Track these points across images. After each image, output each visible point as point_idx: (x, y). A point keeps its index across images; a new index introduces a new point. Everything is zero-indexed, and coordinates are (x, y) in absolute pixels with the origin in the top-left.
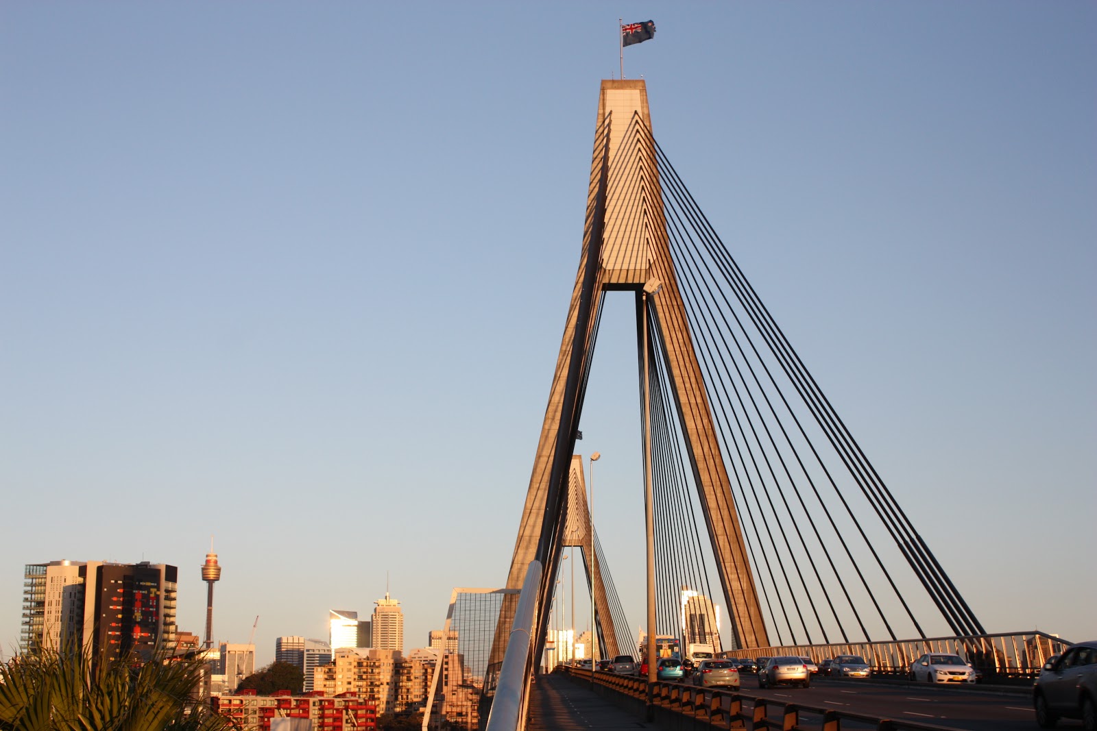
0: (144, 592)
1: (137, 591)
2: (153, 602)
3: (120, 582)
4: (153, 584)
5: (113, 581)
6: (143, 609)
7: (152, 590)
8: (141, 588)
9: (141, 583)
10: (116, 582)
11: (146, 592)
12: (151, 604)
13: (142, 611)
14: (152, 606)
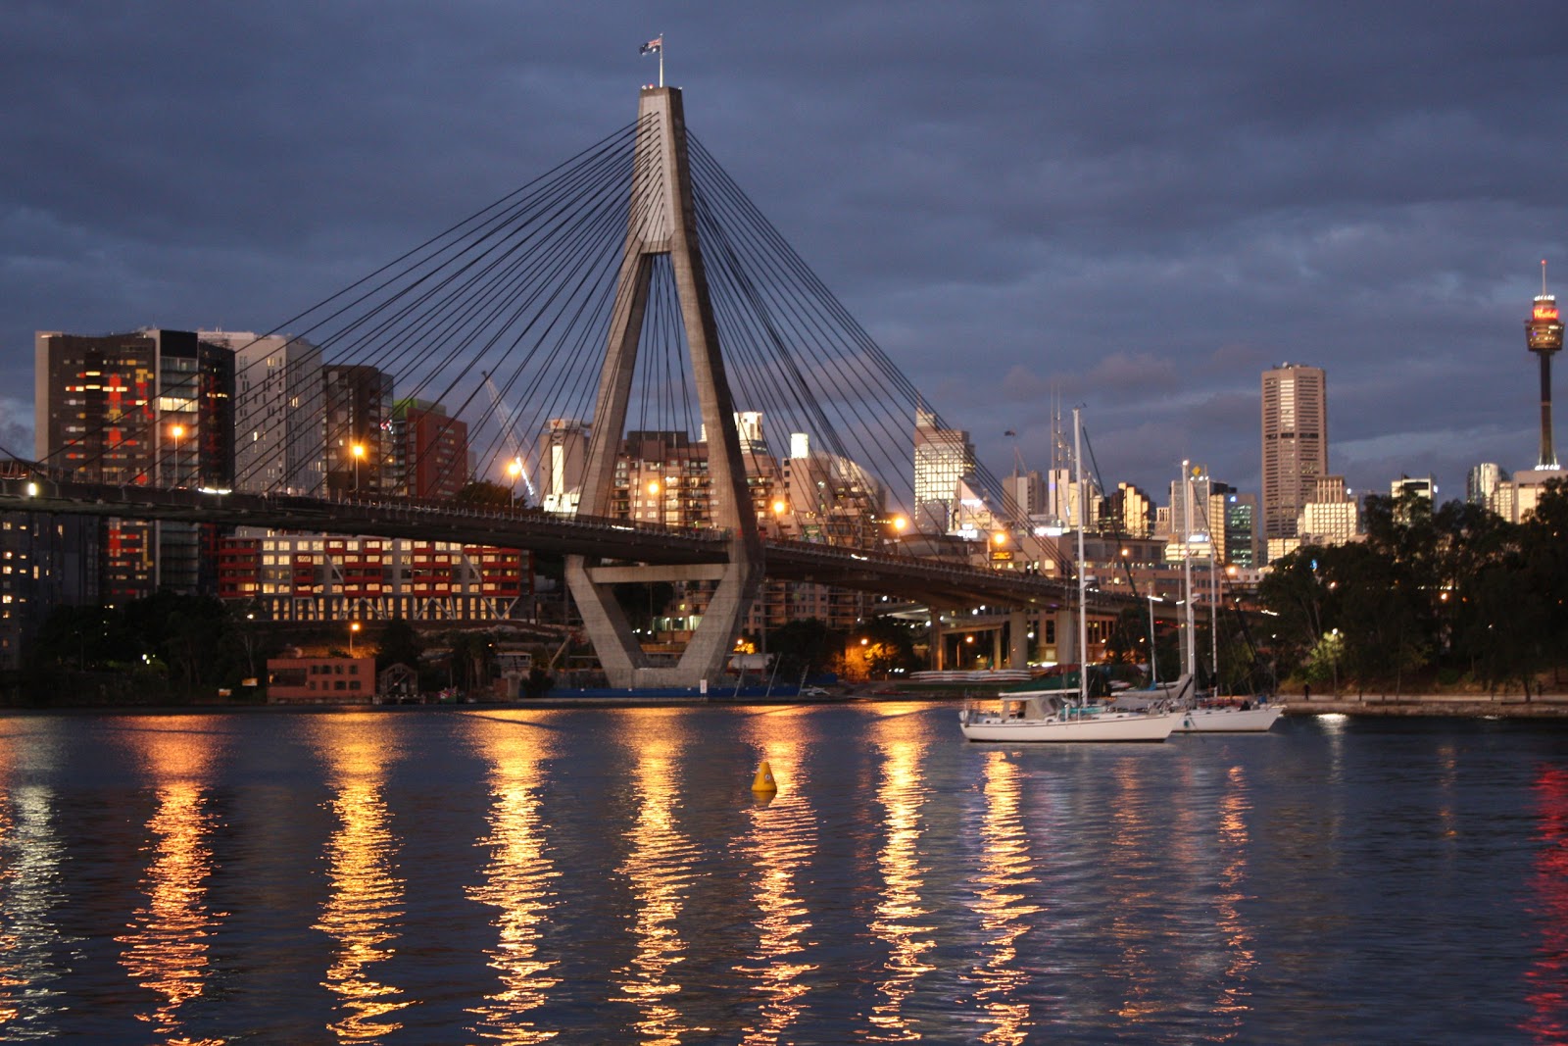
0: (124, 376)
3: (81, 362)
4: (140, 363)
5: (67, 362)
7: (138, 371)
8: (117, 369)
9: (119, 362)
10: (73, 362)
11: (129, 376)
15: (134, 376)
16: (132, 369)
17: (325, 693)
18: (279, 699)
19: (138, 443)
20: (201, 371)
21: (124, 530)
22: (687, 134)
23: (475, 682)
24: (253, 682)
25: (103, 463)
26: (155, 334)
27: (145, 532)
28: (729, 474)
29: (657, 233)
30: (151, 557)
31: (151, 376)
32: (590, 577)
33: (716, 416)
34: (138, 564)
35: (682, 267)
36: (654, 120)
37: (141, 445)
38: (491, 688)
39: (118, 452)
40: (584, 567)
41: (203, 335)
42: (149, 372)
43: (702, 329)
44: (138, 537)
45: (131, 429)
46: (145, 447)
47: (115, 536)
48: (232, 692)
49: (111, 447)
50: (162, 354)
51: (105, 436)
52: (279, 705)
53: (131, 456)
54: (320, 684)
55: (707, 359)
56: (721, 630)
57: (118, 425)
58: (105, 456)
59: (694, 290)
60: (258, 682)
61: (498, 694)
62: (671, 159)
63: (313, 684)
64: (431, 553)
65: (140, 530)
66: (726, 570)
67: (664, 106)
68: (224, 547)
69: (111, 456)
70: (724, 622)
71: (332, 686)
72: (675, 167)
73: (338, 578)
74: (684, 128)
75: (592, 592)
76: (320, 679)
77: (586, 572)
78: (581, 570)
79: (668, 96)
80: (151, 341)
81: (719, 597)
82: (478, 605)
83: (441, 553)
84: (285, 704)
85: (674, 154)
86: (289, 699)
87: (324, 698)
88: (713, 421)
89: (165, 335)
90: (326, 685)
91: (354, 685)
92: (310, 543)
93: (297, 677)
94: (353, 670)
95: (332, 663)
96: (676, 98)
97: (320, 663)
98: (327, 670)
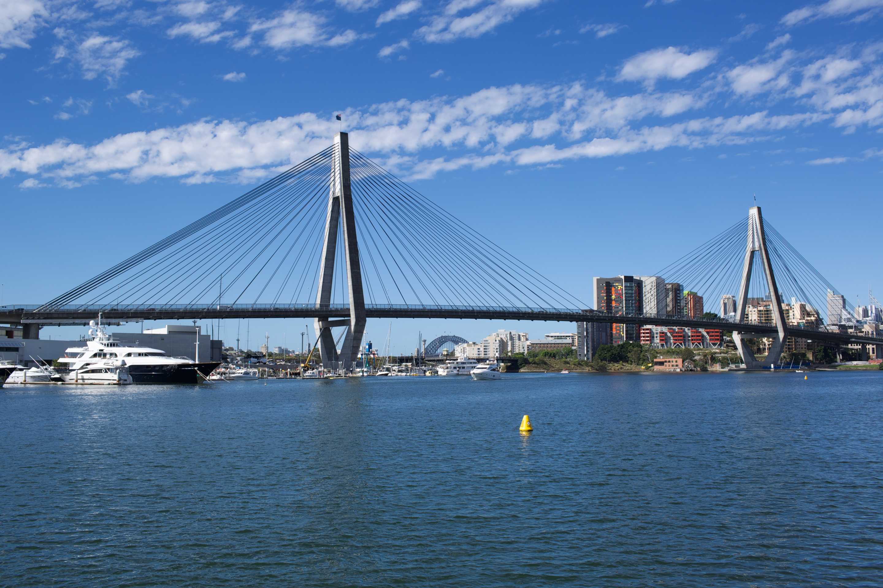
0: (615, 288)
1: (612, 288)
3: (605, 285)
4: (619, 284)
5: (601, 285)
6: (616, 295)
7: (619, 287)
9: (614, 285)
10: (603, 285)
11: (617, 288)
12: (619, 292)
16: (617, 286)
18: (657, 369)
20: (635, 286)
21: (616, 326)
22: (763, 219)
23: (709, 365)
24: (650, 365)
26: (623, 277)
30: (623, 333)
34: (620, 335)
38: (713, 366)
41: (635, 277)
42: (621, 287)
45: (618, 301)
46: (621, 306)
47: (614, 328)
48: (645, 367)
49: (612, 305)
50: (625, 282)
51: (611, 302)
52: (657, 371)
53: (617, 308)
54: (668, 365)
60: (652, 365)
63: (666, 365)
65: (620, 326)
67: (756, 212)
68: (642, 331)
71: (671, 366)
73: (671, 338)
75: (740, 341)
80: (622, 279)
86: (660, 369)
87: (669, 369)
89: (625, 277)
90: (669, 366)
91: (677, 366)
92: (665, 329)
93: (662, 363)
94: (676, 362)
95: (671, 360)
96: (759, 209)
97: (668, 360)
98: (669, 362)
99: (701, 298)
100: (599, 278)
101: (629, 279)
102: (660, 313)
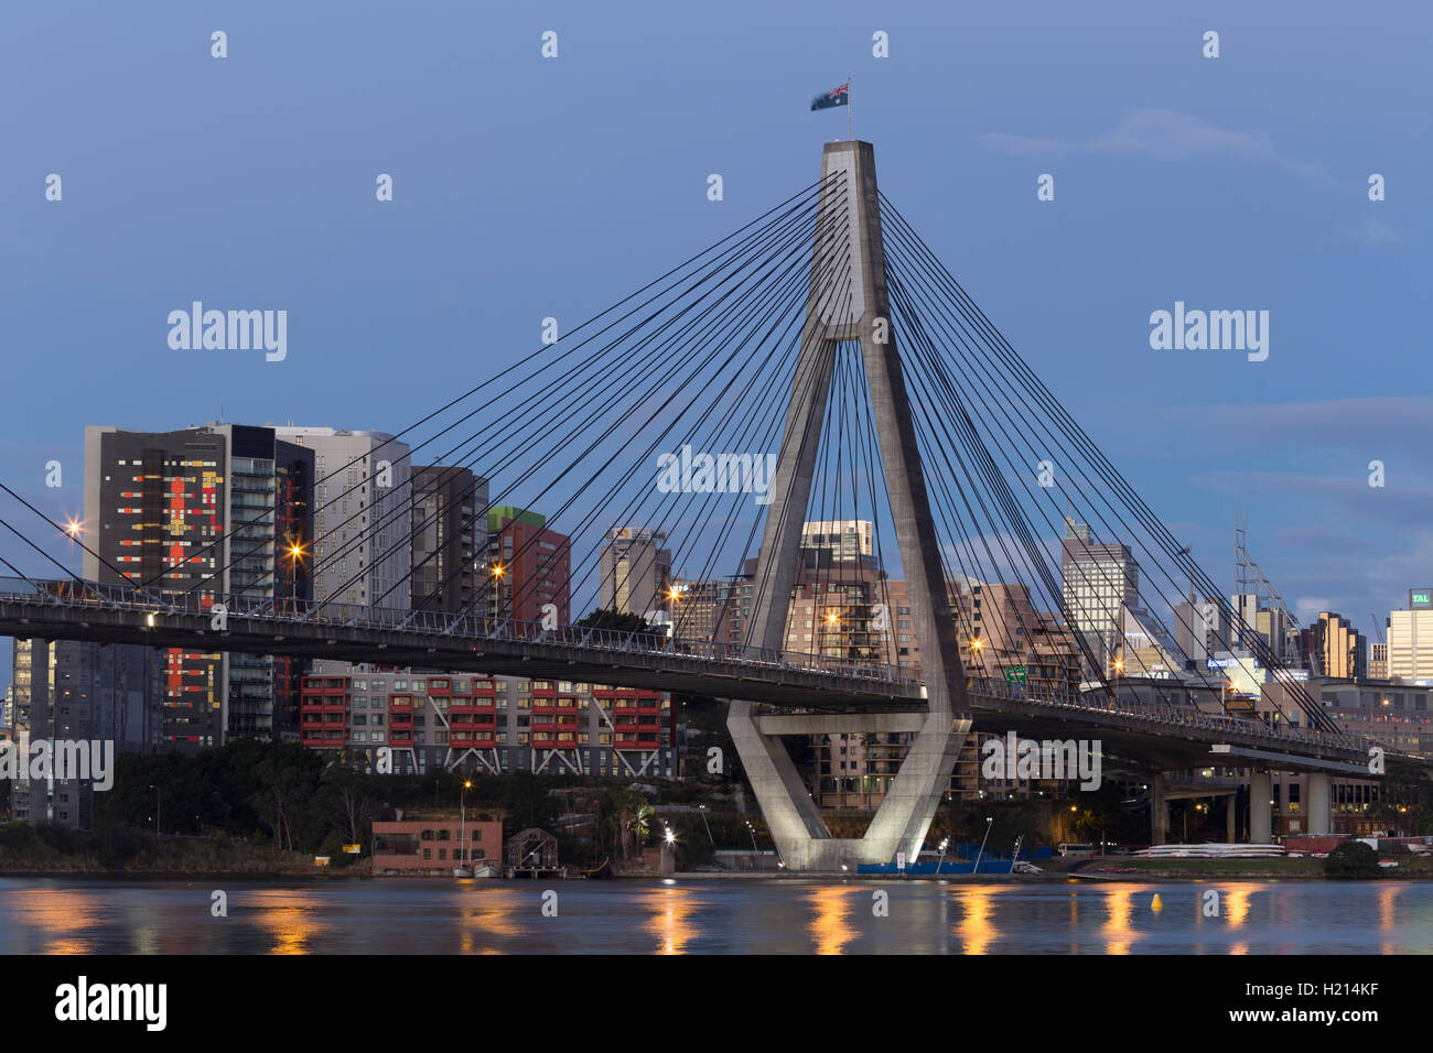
0: (188, 479)
1: (174, 479)
2: (209, 498)
3: (138, 463)
4: (207, 464)
5: (122, 463)
6: (189, 512)
7: (205, 474)
8: (180, 471)
9: (182, 464)
10: (129, 463)
11: (194, 480)
12: (205, 501)
13: (186, 515)
14: (208, 506)
15: (200, 480)
16: (198, 472)
17: (441, 863)
18: (386, 870)
19: (204, 560)
20: (278, 474)
21: (186, 665)
22: (880, 196)
23: (621, 851)
24: (356, 849)
25: (163, 583)
26: (227, 432)
27: (211, 667)
28: (930, 605)
29: (844, 316)
30: (218, 698)
31: (220, 480)
32: (758, 728)
33: (914, 535)
34: (202, 705)
35: (873, 356)
36: (839, 181)
37: (208, 562)
38: (640, 859)
39: (180, 571)
40: (751, 716)
41: (283, 433)
42: (218, 476)
43: (897, 430)
44: (202, 673)
45: (196, 543)
46: (212, 565)
47: (175, 672)
48: (331, 861)
49: (172, 565)
50: (235, 453)
51: (164, 551)
52: (386, 876)
53: (196, 575)
54: (435, 853)
55: (903, 465)
56: (920, 791)
57: (180, 538)
58: (165, 576)
59: (888, 384)
60: (361, 849)
61: (648, 867)
62: (861, 227)
63: (427, 853)
64: (554, 696)
65: (204, 665)
66: (925, 720)
67: (853, 164)
68: (306, 686)
69: (172, 576)
70: (923, 782)
71: (450, 854)
72: (865, 237)
73: (443, 724)
74: (876, 191)
75: (761, 745)
76: (435, 846)
77: (752, 720)
78: (747, 718)
79: (858, 151)
80: (222, 438)
81: (916, 754)
82: (609, 758)
83: (564, 696)
84: (394, 876)
85: (864, 223)
86: (398, 870)
87: (441, 870)
88: (911, 541)
89: (236, 430)
90: (443, 854)
91: (477, 854)
92: (410, 683)
93: (404, 846)
94: (476, 835)
95: (450, 826)
96: (866, 151)
97: (436, 827)
98: (444, 835)
99: (564, 543)
100: (112, 429)
101: (254, 441)
102: (385, 603)
